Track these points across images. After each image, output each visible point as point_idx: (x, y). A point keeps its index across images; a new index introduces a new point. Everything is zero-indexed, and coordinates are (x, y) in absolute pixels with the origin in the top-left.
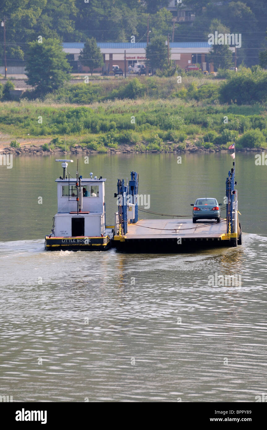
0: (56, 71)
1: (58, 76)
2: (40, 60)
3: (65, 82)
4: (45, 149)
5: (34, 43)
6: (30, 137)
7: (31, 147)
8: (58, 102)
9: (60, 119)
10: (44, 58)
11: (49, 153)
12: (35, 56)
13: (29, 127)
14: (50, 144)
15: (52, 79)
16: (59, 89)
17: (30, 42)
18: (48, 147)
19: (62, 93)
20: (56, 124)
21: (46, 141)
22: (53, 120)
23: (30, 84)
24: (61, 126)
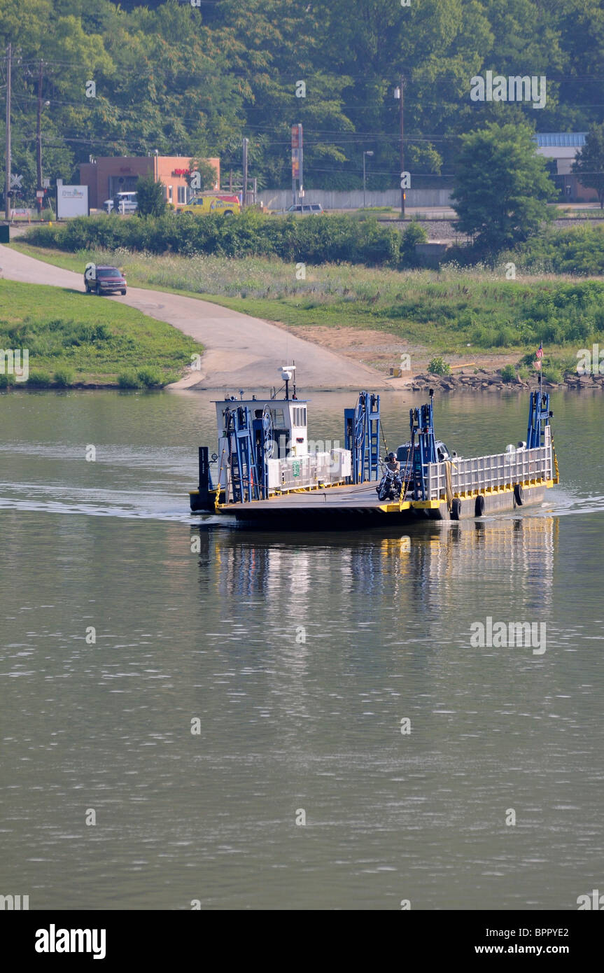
0: (522, 199)
1: (526, 210)
2: (487, 175)
3: (542, 224)
4: (507, 378)
5: (473, 137)
6: (472, 350)
7: (476, 373)
8: (527, 269)
9: (541, 309)
10: (497, 169)
11: (516, 388)
12: (475, 166)
13: (470, 328)
14: (519, 366)
15: (513, 218)
16: (530, 242)
17: (464, 135)
18: (515, 373)
19: (536, 249)
20: (530, 320)
21: (509, 359)
22: (524, 311)
23: (463, 231)
24: (542, 324)
